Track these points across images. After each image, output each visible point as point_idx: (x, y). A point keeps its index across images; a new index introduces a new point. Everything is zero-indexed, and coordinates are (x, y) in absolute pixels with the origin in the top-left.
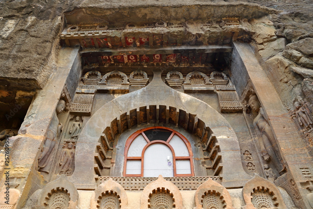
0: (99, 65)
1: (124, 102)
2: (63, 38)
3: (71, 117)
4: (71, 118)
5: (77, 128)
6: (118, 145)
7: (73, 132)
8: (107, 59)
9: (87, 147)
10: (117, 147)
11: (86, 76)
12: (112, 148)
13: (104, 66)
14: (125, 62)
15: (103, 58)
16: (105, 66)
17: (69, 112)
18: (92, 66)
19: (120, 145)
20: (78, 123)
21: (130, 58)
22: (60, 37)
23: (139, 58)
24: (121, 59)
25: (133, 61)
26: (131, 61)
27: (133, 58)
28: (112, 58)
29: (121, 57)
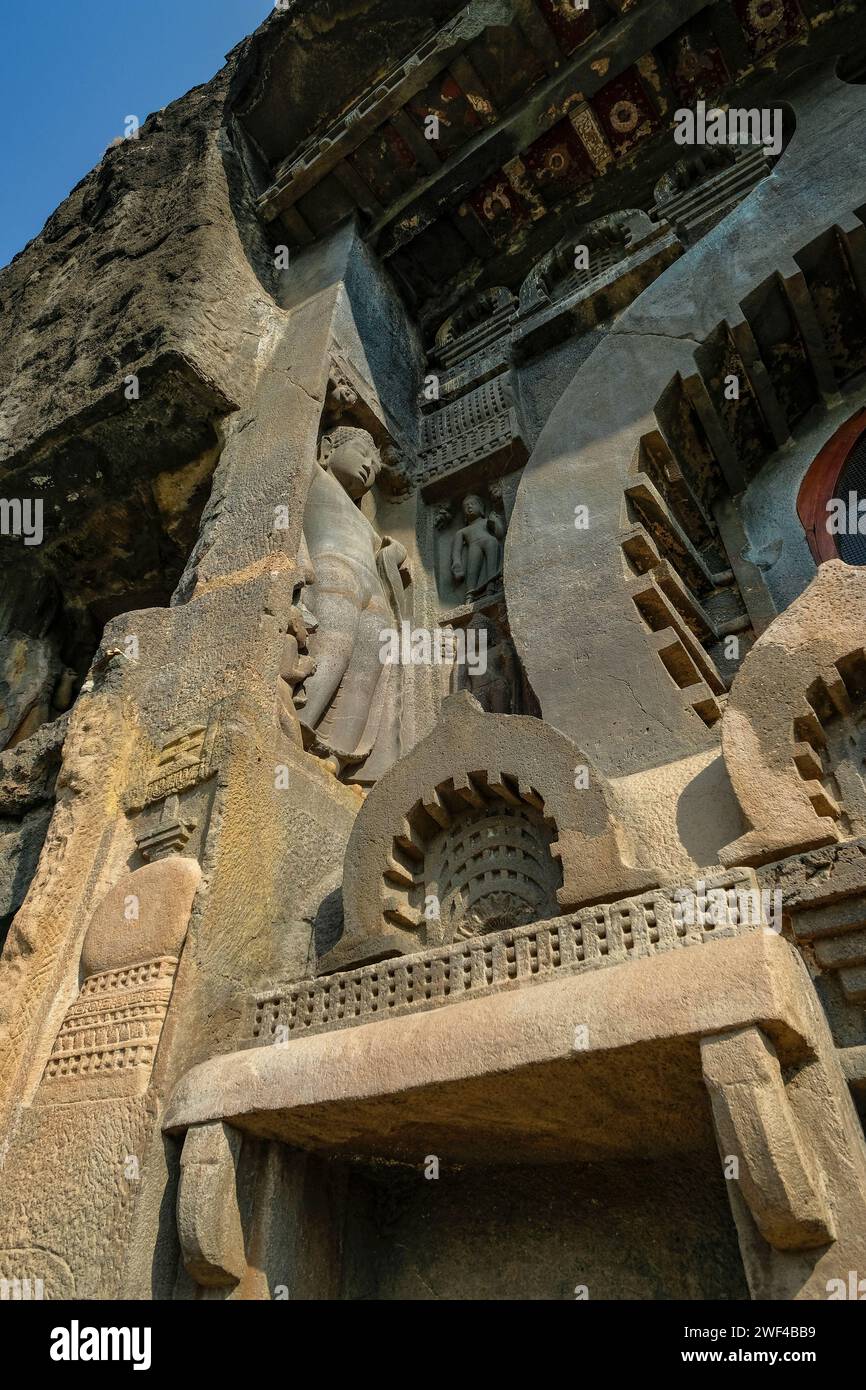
0: (482, 265)
1: (683, 293)
2: (270, 213)
3: (436, 512)
4: (438, 517)
5: (485, 542)
6: (756, 543)
7: (472, 569)
8: (504, 212)
9: (570, 581)
10: (754, 555)
11: (444, 335)
12: (726, 575)
13: (506, 250)
14: (602, 168)
15: (484, 217)
16: (513, 249)
17: (416, 492)
18: (454, 286)
19: (769, 542)
20: (482, 523)
21: (617, 124)
22: (255, 214)
23: (661, 84)
24: (575, 164)
25: (641, 138)
26: (628, 149)
27: (635, 116)
28: (525, 188)
29: (565, 151)
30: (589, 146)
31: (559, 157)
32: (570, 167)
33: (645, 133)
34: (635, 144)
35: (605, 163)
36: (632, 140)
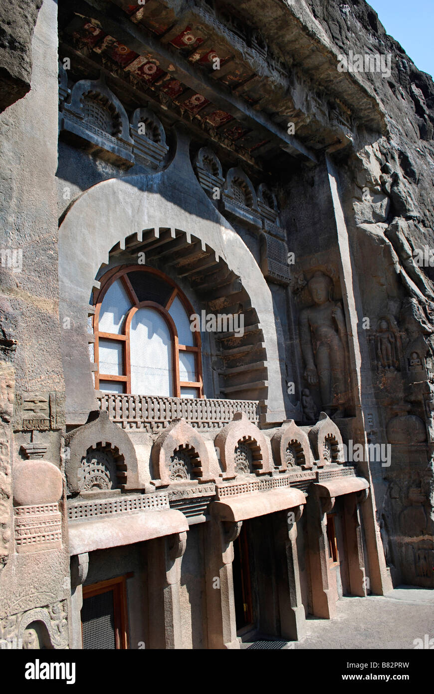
8: (90, 33)
13: (76, 48)
14: (127, 69)
16: (79, 53)
21: (146, 68)
23: (167, 80)
24: (124, 56)
25: (143, 77)
26: (137, 73)
27: (151, 72)
28: (108, 43)
29: (129, 52)
30: (135, 62)
31: (125, 50)
32: (122, 55)
33: (146, 77)
34: (140, 76)
35: (130, 69)
36: (141, 74)
